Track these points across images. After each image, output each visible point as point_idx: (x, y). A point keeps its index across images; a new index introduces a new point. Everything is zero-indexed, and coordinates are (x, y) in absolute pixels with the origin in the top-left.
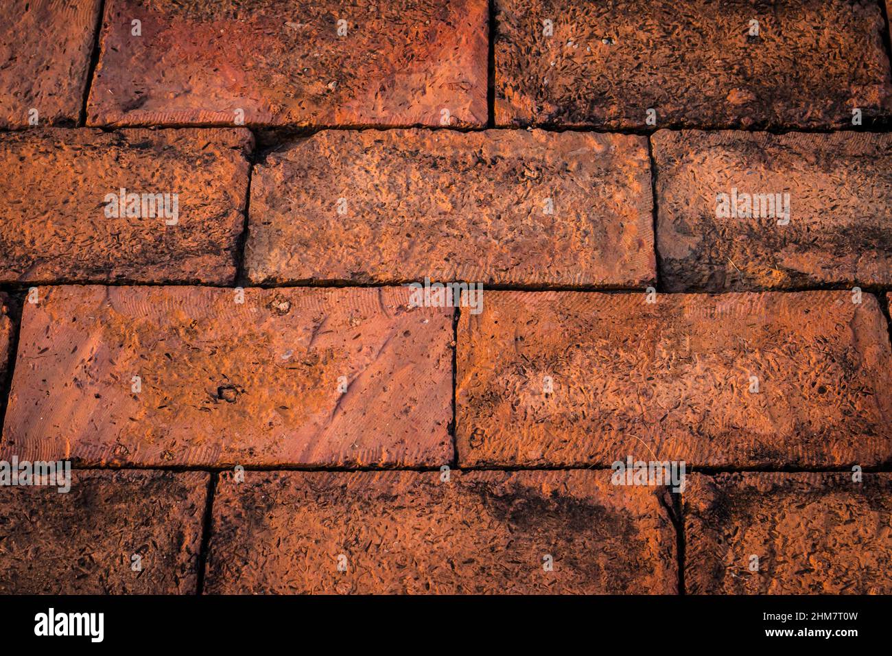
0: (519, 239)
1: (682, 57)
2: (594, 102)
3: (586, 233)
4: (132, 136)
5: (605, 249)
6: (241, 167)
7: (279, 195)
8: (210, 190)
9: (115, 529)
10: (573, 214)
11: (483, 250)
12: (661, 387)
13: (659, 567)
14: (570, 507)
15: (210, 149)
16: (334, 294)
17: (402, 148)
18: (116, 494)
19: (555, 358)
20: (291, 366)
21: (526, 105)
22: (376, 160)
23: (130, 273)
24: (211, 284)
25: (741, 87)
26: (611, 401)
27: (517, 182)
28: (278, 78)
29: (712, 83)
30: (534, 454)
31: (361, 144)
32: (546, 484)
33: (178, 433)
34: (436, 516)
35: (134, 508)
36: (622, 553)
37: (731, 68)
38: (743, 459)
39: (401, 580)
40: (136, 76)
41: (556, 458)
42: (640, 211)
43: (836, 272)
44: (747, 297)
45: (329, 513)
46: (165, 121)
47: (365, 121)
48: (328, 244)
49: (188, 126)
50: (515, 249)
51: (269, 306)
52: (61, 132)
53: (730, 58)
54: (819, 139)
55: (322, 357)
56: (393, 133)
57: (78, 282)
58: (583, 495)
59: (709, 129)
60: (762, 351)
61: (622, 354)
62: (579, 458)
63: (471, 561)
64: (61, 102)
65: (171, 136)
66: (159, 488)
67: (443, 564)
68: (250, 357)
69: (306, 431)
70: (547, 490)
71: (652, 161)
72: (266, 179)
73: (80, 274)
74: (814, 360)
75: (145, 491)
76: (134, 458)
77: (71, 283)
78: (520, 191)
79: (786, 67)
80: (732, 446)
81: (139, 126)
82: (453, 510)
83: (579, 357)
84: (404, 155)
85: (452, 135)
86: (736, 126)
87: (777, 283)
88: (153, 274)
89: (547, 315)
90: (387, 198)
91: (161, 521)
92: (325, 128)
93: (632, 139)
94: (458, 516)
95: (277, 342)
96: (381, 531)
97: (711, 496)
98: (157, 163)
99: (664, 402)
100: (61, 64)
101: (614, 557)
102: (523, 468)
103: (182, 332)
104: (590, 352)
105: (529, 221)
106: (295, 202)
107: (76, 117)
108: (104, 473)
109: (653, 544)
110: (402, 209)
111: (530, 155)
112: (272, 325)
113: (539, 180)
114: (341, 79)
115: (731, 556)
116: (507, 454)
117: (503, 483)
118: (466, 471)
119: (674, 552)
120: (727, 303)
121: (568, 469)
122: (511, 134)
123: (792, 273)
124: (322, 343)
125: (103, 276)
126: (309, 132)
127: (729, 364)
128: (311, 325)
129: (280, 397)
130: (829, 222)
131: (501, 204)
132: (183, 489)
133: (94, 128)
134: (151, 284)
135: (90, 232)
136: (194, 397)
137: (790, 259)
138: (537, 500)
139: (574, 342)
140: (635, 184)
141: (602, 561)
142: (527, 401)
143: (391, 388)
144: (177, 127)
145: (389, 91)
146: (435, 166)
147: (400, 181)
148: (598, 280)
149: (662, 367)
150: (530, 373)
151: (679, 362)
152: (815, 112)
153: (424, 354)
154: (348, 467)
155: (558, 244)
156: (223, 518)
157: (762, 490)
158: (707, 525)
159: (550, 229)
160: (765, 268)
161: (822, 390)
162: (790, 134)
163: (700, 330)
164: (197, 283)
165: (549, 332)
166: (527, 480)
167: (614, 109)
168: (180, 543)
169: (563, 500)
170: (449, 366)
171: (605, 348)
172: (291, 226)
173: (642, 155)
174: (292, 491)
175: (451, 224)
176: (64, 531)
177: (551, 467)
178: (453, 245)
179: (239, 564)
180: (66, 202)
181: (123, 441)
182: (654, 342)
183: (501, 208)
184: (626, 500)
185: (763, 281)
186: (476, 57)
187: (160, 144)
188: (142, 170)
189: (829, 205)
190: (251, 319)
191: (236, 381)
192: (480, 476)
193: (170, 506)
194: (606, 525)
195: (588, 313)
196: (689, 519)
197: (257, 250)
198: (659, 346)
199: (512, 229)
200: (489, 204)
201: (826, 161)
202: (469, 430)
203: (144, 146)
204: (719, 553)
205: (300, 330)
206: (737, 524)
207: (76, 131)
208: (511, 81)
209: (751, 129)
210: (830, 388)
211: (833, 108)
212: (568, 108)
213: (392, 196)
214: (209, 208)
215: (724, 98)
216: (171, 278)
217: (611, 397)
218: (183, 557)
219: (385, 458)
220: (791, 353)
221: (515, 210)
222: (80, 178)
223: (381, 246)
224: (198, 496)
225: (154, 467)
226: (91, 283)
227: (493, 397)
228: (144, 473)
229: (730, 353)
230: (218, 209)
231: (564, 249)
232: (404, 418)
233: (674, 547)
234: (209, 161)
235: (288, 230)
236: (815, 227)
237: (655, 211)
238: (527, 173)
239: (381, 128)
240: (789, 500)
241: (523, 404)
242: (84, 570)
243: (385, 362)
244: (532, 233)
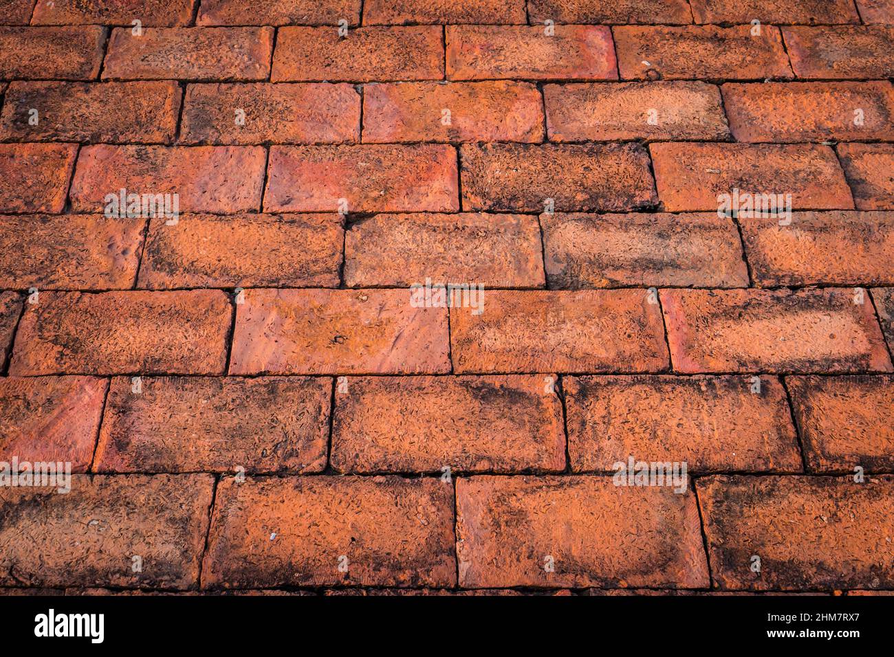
0: (478, 265)
1: (553, 178)
2: (511, 199)
3: (510, 262)
4: (286, 217)
5: (519, 269)
6: (341, 233)
7: (359, 245)
8: (325, 243)
9: (287, 404)
10: (503, 253)
11: (460, 270)
12: (550, 335)
13: (554, 420)
14: (509, 392)
15: (324, 223)
16: (389, 292)
17: (418, 222)
18: (288, 387)
19: (498, 322)
20: (370, 327)
21: (478, 201)
22: (406, 228)
23: (289, 283)
24: (328, 288)
25: (582, 192)
26: (526, 342)
27: (475, 238)
28: (355, 189)
29: (568, 190)
30: (491, 368)
31: (398, 220)
32: (497, 382)
33: (316, 358)
34: (444, 397)
35: (297, 395)
36: (536, 414)
37: (577, 183)
38: (593, 370)
39: (429, 428)
40: (286, 189)
41: (501, 369)
42: (536, 251)
43: (633, 280)
44: (590, 292)
45: (393, 396)
46: (302, 210)
47: (399, 209)
48: (384, 268)
49: (313, 212)
50: (476, 270)
51: (357, 298)
52: (252, 216)
53: (576, 178)
54: (622, 216)
55: (385, 322)
56: (413, 215)
57: (264, 287)
58: (515, 387)
59: (567, 212)
60: (599, 318)
61: (531, 319)
62: (512, 369)
63: (462, 419)
64: (250, 202)
65: (305, 217)
66: (308, 385)
67: (449, 420)
68: (350, 322)
69: (379, 357)
70: (497, 385)
71: (541, 228)
72: (353, 237)
73: (265, 284)
74: (625, 322)
75: (302, 386)
76: (296, 371)
77: (260, 288)
78: (477, 242)
79: (603, 182)
80: (587, 363)
81: (289, 213)
82: (452, 394)
83: (510, 321)
84: (419, 226)
85: (442, 216)
86: (580, 211)
87: (604, 285)
88: (300, 283)
89: (493, 301)
90: (412, 246)
91: (310, 400)
92: (380, 213)
93: (530, 217)
94: (455, 397)
95: (362, 315)
96: (418, 404)
97: (578, 387)
98: (299, 230)
99: (553, 343)
100: (250, 183)
101: (532, 416)
102: (485, 374)
103: (315, 311)
104: (515, 319)
105: (482, 257)
106: (367, 248)
107: (258, 208)
108: (282, 378)
109: (551, 410)
110: (420, 251)
111: (481, 225)
112: (359, 307)
113: (486, 237)
114: (386, 189)
115: (589, 415)
116: (478, 367)
117: (477, 381)
118: (458, 376)
119: (561, 414)
120: (580, 295)
121: (507, 374)
122: (471, 215)
123: (612, 281)
124: (384, 315)
125: (276, 284)
126: (372, 215)
127: (583, 324)
128: (379, 307)
129: (365, 341)
130: (628, 256)
131: (468, 248)
132: (320, 385)
133: (267, 214)
134: (299, 288)
135: (268, 263)
136: (323, 341)
137: (610, 274)
138: (493, 389)
139: (507, 314)
140: (533, 239)
141: (526, 418)
142: (486, 342)
143: (419, 336)
144: (308, 213)
145: (410, 195)
146: (435, 231)
147: (418, 238)
148: (517, 285)
149: (551, 326)
150: (486, 329)
151: (558, 324)
152: (619, 203)
153: (434, 320)
154: (400, 374)
155: (497, 267)
156: (341, 399)
157: (603, 383)
158: (577, 400)
159: (492, 261)
160: (598, 278)
161: (629, 336)
162: (607, 214)
163: (568, 308)
164: (322, 287)
165: (495, 309)
166: (488, 380)
167: (521, 203)
168: (320, 411)
169: (506, 389)
170: (447, 326)
171: (523, 317)
172: (366, 260)
173: (536, 225)
174: (373, 386)
175: (444, 258)
176: (263, 405)
177: (499, 374)
178: (446, 267)
179: (350, 421)
180: (255, 249)
181: (290, 363)
182: (546, 314)
183: (468, 250)
184: (536, 389)
185: (597, 284)
186: (453, 179)
187: (300, 221)
188: (292, 234)
189: (628, 248)
190: (349, 304)
191: (343, 334)
192: (465, 378)
193: (314, 393)
194: (527, 401)
195: (514, 300)
196: (568, 398)
197: (350, 272)
198: (549, 316)
199: (474, 261)
200: (462, 249)
201: (625, 227)
202: (458, 357)
203: (293, 222)
204: (584, 414)
205: (373, 309)
206: (591, 400)
207: (259, 215)
208: (470, 190)
209: (588, 212)
210: (633, 335)
211: (628, 201)
212: (498, 202)
213: (415, 245)
214: (325, 252)
215: (574, 197)
216: (309, 285)
217: (527, 340)
218: (322, 418)
219: (418, 370)
220: (613, 318)
221: (475, 251)
222: (262, 238)
223: (411, 269)
224: (328, 389)
225: (305, 375)
226: (269, 287)
227: (469, 341)
228: (301, 377)
229: (584, 319)
230: (330, 252)
231: (500, 270)
232: (426, 350)
233: (562, 411)
234: (324, 229)
235: (364, 262)
236: (622, 259)
237: (543, 251)
238: (480, 234)
239: (407, 213)
240: (616, 388)
241: (484, 344)
242: (274, 424)
243: (416, 324)
244: (484, 263)
